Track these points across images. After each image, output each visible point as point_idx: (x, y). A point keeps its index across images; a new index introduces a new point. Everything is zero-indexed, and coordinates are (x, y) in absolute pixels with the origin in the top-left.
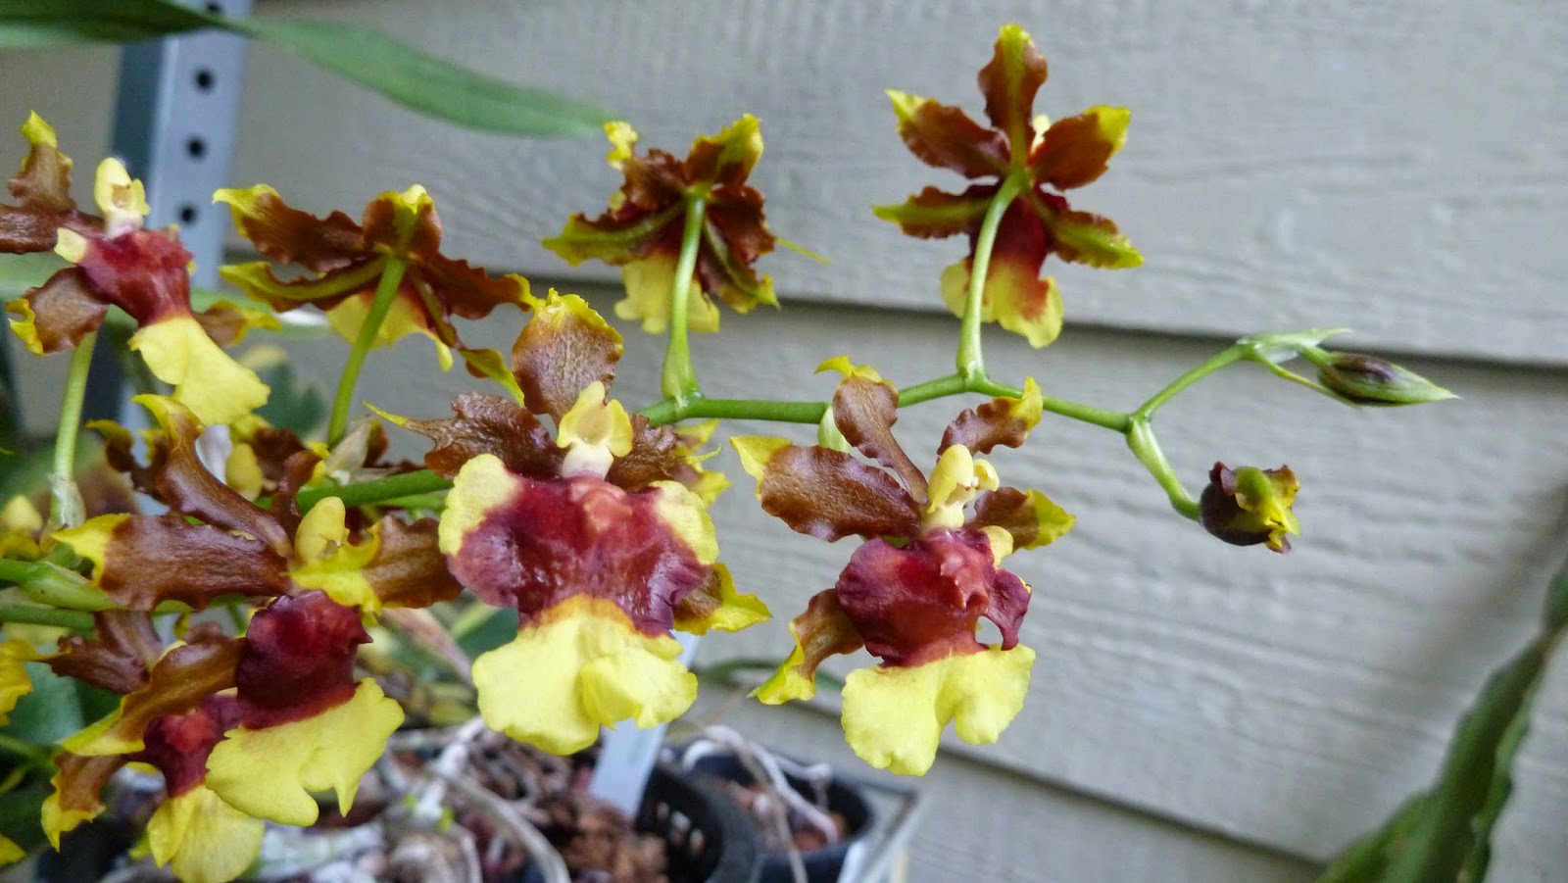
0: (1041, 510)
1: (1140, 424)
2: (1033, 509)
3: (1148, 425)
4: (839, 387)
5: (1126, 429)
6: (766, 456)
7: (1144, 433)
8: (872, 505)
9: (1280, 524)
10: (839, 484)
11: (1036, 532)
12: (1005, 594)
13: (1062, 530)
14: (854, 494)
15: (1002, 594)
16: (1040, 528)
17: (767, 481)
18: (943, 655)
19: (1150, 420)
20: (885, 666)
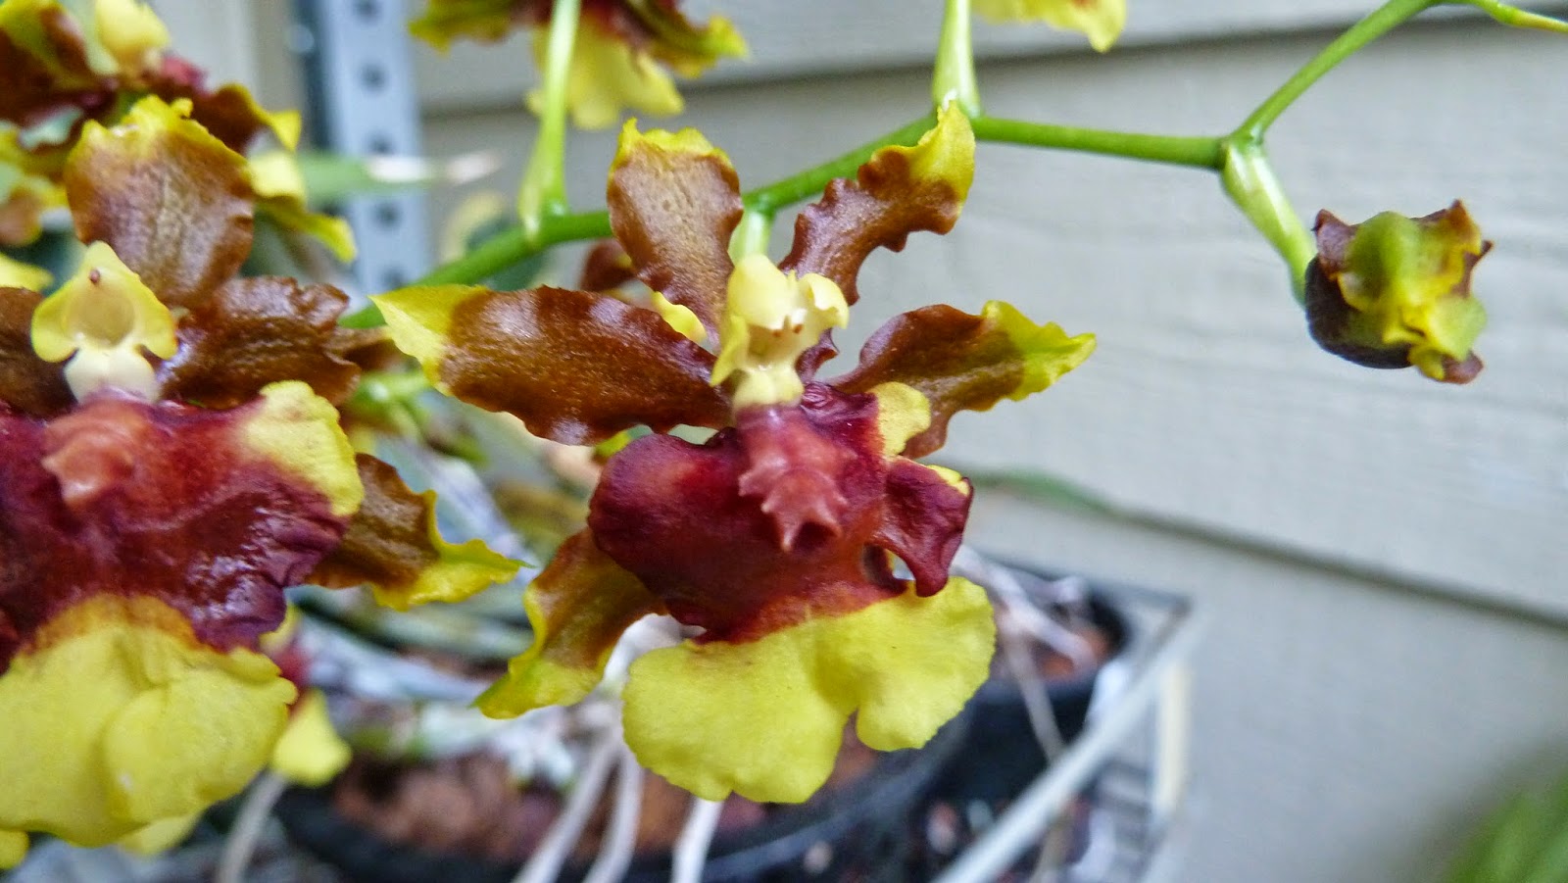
0: (1018, 336)
1: (1242, 151)
2: (1003, 334)
3: (1255, 150)
4: (612, 175)
5: (1216, 162)
6: (443, 318)
7: (1249, 168)
8: (641, 375)
9: (1421, 333)
10: (585, 345)
11: (1020, 372)
12: (909, 502)
13: (1065, 362)
14: (610, 360)
15: (904, 504)
16: (1026, 364)
17: (451, 358)
18: (793, 620)
19: (1260, 142)
20: (702, 640)
